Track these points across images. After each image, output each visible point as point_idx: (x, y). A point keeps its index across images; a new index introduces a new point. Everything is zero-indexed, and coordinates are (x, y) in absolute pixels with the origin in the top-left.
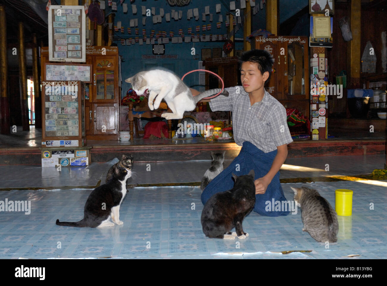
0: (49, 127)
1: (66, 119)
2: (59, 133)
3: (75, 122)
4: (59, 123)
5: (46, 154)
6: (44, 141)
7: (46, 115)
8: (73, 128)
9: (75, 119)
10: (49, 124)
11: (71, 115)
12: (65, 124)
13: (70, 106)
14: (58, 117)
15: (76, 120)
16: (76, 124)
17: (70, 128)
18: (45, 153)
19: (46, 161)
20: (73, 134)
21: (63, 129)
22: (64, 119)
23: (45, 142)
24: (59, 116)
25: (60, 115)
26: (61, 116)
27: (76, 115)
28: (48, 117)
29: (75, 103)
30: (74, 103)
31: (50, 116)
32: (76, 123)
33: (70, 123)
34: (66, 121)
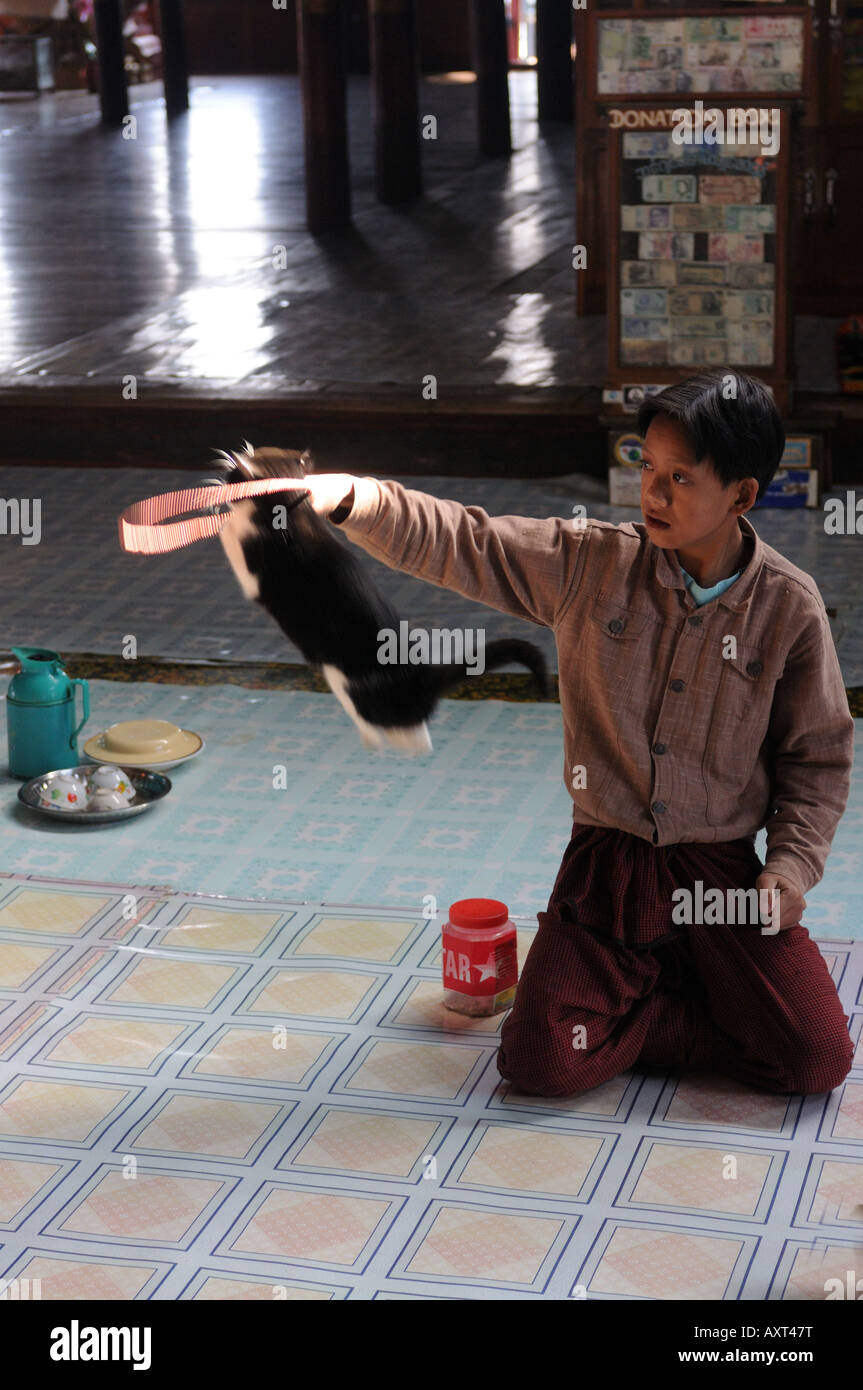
0: (635, 323)
1: (712, 289)
2: (684, 353)
3: (758, 301)
4: (680, 306)
5: (629, 449)
6: (614, 387)
7: (627, 266)
8: (746, 328)
9: (759, 287)
10: (637, 308)
11: (738, 270)
12: (712, 308)
13: (735, 228)
14: (678, 275)
15: (758, 292)
16: (760, 310)
17: (735, 332)
18: (625, 443)
19: (628, 479)
20: (745, 355)
21: (700, 333)
22: (703, 289)
23: (619, 389)
24: (686, 270)
25: (692, 266)
26: (693, 270)
27: (763, 271)
28: (635, 275)
29: (760, 210)
30: (754, 215)
31: (642, 271)
32: (764, 306)
33: (734, 305)
34: (717, 297)
